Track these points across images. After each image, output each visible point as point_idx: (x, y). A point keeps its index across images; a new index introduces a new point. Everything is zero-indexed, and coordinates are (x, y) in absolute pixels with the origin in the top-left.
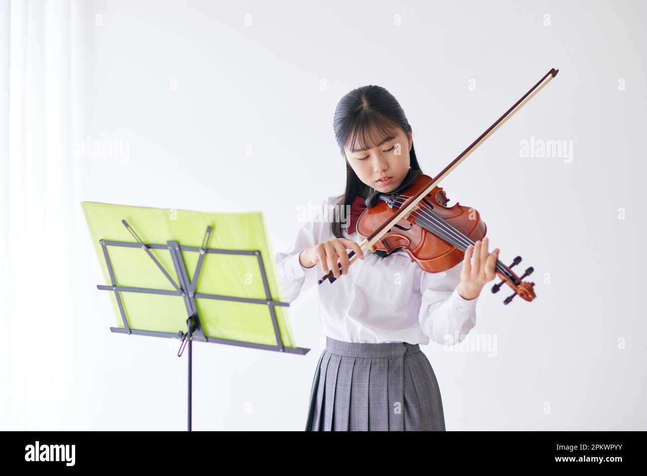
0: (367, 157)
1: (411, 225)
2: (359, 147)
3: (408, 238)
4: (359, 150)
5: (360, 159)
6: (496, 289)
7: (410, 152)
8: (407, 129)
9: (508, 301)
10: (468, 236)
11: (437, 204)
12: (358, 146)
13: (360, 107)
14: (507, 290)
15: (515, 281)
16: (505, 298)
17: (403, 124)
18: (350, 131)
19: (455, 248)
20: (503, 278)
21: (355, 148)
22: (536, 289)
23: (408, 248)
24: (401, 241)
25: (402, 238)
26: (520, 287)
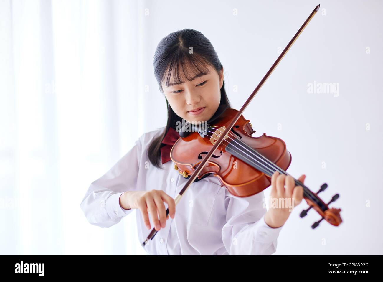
0: (181, 91)
1: (221, 152)
2: (174, 82)
3: (218, 165)
4: (173, 84)
5: (175, 92)
6: (304, 214)
7: (221, 89)
8: (219, 68)
9: (315, 225)
10: (275, 163)
11: (245, 134)
12: (172, 80)
13: (176, 45)
14: (314, 215)
15: (322, 207)
16: (312, 223)
17: (216, 62)
18: (166, 67)
19: (263, 174)
20: (311, 203)
21: (170, 82)
22: (343, 214)
23: (219, 173)
24: (213, 167)
25: (213, 165)
26: (328, 213)
